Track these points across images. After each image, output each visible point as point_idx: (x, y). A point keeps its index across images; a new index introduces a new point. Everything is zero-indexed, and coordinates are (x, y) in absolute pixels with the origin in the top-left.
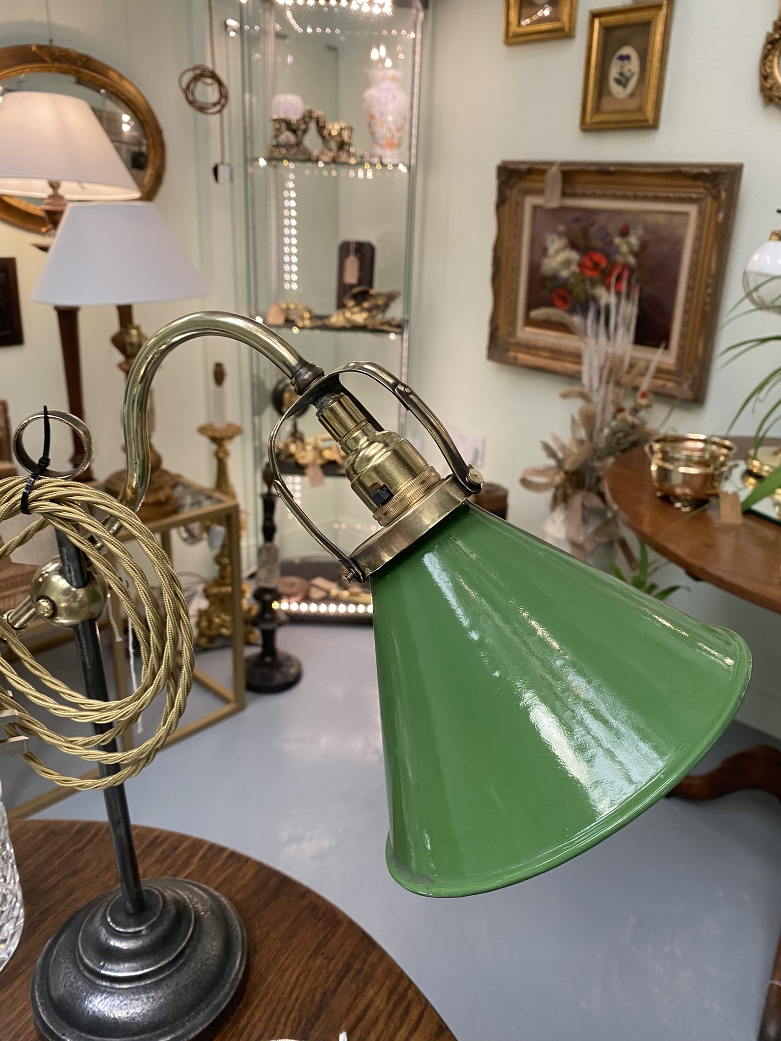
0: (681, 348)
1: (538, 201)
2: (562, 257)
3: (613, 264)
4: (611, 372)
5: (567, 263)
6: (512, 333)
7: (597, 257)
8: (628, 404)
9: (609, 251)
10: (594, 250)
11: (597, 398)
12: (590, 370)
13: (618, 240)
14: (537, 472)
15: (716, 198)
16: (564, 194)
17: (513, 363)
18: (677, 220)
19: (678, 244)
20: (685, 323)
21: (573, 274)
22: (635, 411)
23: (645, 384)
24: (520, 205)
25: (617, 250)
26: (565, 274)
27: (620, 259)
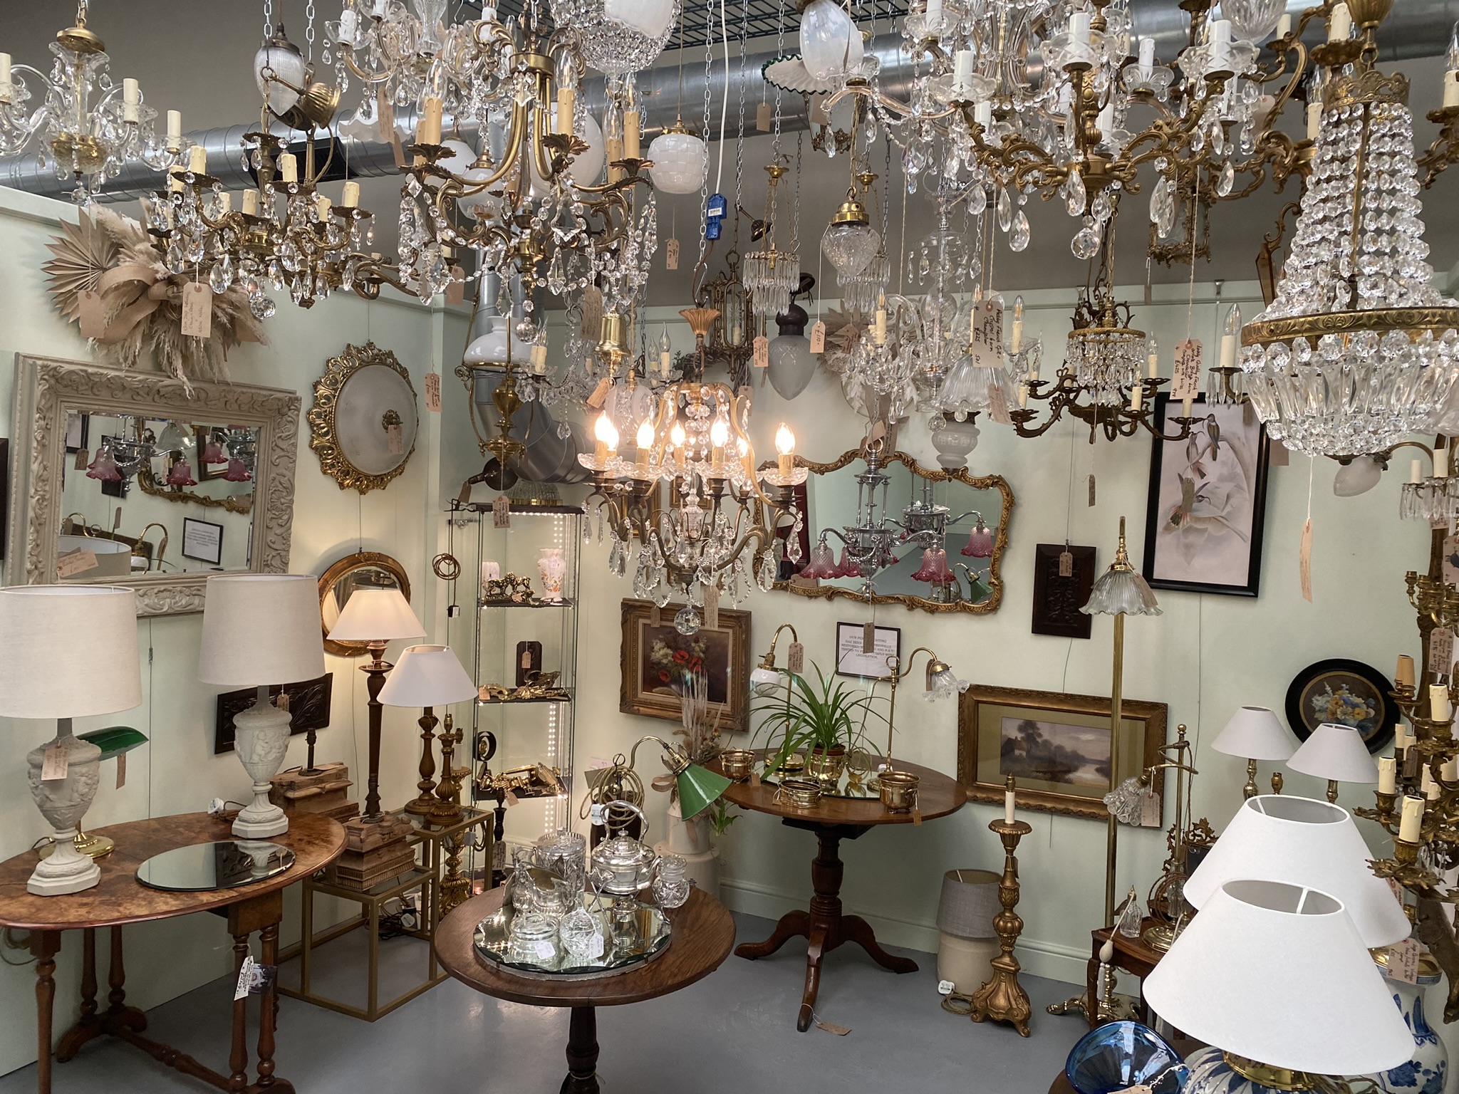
0: (733, 702)
1: (648, 622)
2: (662, 652)
3: (691, 656)
4: (698, 719)
5: (666, 656)
6: (636, 695)
7: (682, 653)
8: (708, 735)
9: (690, 651)
10: (681, 649)
11: (692, 734)
12: (687, 716)
13: (693, 645)
14: (661, 779)
15: (741, 627)
16: (661, 619)
17: (637, 713)
18: (723, 635)
19: (726, 646)
20: (733, 689)
21: (670, 661)
22: (712, 739)
23: (716, 722)
24: (636, 623)
25: (694, 650)
26: (665, 661)
27: (696, 654)
